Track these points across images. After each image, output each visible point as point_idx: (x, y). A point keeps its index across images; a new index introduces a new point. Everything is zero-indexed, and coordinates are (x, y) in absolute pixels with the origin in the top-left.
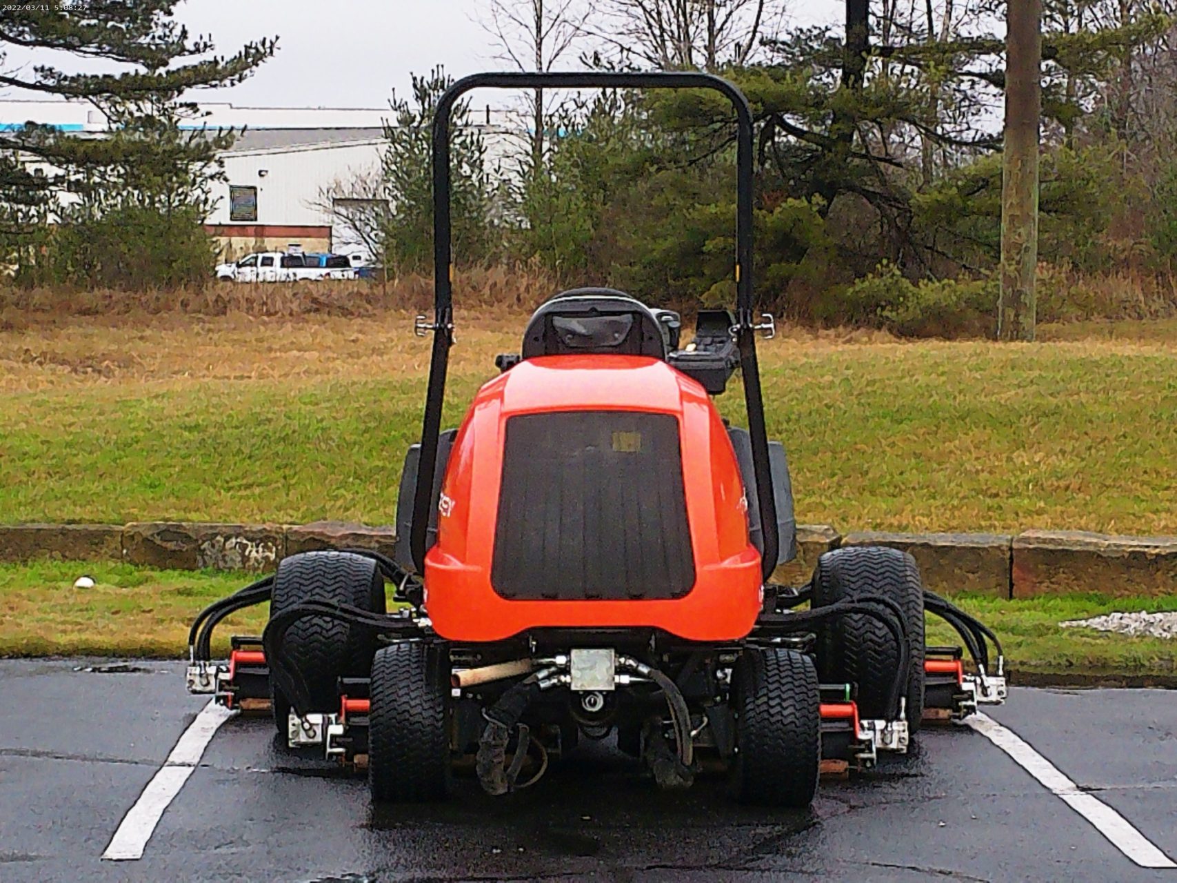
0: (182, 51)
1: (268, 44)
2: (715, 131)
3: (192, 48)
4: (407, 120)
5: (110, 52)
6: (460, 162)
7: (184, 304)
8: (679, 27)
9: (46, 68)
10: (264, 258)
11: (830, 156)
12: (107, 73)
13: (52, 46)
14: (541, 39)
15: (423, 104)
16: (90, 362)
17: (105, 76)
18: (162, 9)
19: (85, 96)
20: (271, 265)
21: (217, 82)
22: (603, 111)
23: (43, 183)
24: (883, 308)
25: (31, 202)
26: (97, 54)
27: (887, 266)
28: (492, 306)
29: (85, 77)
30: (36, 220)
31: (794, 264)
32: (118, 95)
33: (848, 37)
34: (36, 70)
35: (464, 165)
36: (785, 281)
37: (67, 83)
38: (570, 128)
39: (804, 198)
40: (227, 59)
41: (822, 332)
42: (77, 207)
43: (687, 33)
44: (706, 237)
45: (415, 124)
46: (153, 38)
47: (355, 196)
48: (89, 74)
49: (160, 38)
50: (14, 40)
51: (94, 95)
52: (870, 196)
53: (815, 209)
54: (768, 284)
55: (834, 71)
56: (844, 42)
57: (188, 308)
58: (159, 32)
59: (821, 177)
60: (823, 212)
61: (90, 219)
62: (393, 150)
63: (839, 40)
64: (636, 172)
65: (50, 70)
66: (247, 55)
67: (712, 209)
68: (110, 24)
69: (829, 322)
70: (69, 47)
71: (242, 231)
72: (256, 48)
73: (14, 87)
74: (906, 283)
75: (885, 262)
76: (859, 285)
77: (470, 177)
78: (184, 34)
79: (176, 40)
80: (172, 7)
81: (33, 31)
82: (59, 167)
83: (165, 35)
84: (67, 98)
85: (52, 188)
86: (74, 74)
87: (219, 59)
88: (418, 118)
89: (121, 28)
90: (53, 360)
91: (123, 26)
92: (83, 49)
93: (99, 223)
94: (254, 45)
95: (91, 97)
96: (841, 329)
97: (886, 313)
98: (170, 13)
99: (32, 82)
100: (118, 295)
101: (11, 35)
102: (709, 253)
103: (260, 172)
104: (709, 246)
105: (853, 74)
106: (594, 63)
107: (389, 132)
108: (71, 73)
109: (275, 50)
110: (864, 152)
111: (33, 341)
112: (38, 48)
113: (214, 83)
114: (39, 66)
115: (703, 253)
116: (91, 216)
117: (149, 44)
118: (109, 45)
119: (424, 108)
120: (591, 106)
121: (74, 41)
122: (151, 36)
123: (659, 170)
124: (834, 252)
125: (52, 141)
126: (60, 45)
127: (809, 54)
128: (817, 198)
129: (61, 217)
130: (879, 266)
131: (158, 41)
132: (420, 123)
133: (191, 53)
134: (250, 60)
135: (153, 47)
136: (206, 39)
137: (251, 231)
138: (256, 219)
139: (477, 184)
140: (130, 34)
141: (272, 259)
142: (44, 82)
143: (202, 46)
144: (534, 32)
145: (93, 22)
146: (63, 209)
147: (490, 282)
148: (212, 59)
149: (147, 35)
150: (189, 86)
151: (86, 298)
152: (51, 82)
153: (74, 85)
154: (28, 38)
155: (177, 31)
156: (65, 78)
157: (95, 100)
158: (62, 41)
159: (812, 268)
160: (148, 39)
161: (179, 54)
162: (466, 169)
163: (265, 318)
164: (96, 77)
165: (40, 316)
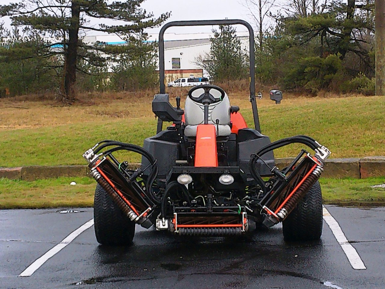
0: (144, 17)
1: (168, 14)
2: (309, 34)
3: (147, 16)
4: (217, 35)
5: (122, 19)
6: (233, 48)
7: (148, 95)
8: (302, 2)
9: (103, 24)
10: (182, 80)
11: (343, 41)
12: (121, 25)
13: (105, 18)
14: (261, 8)
15: (222, 30)
16: (116, 114)
17: (120, 26)
18: (137, 5)
19: (114, 32)
20: (185, 82)
21: (153, 26)
22: (278, 30)
23: (104, 60)
24: (360, 88)
25: (102, 66)
26: (119, 19)
27: (361, 74)
28: (241, 91)
29: (114, 26)
30: (104, 71)
31: (333, 75)
32: (124, 31)
33: (348, 3)
34: (100, 25)
35: (235, 48)
36: (330, 80)
37: (109, 29)
38: (268, 36)
39: (335, 54)
40: (157, 19)
41: (342, 95)
42: (119, 66)
43: (305, 5)
44: (306, 67)
45: (219, 37)
46: (136, 13)
47: (206, 60)
48: (115, 26)
49: (138, 14)
50: (94, 16)
51: (117, 32)
52: (356, 52)
53: (338, 57)
54: (325, 81)
55: (344, 14)
56: (347, 4)
57: (149, 96)
58: (137, 12)
59: (341, 47)
60: (341, 58)
61: (122, 70)
62: (213, 45)
63: (346, 4)
64: (283, 49)
65: (104, 25)
66: (162, 17)
67: (307, 59)
68: (123, 10)
69: (344, 92)
70: (110, 17)
71: (176, 72)
72: (165, 15)
73: (93, 30)
74: (367, 79)
75: (360, 72)
76: (354, 80)
77: (237, 52)
78: (145, 12)
79: (143, 14)
80: (140, 4)
81: (99, 13)
82: (108, 54)
83: (139, 13)
84: (109, 33)
85: (107, 61)
86: (111, 26)
87: (154, 19)
88: (220, 35)
89: (126, 11)
90: (105, 114)
91: (127, 10)
92: (115, 18)
93: (126, 72)
94: (164, 14)
95: (116, 32)
96: (348, 94)
97: (361, 88)
98: (139, 6)
99: (99, 28)
100: (128, 93)
101: (93, 15)
102: (306, 72)
103: (181, 53)
104: (306, 70)
105: (350, 14)
106: (270, 15)
107: (212, 40)
108: (110, 26)
109: (170, 15)
110: (354, 39)
111: (100, 108)
112: (101, 18)
113: (152, 27)
114: (100, 24)
115: (304, 72)
116: (123, 69)
117: (134, 16)
118: (122, 16)
119: (222, 31)
120: (275, 29)
121: (112, 15)
122: (135, 13)
123: (290, 47)
124: (345, 71)
125: (104, 47)
126: (107, 17)
127: (336, 9)
128: (339, 54)
129: (114, 70)
130: (359, 74)
131: (137, 14)
132: (221, 36)
133: (147, 18)
134: (163, 19)
135: (136, 16)
136: (151, 13)
137: (179, 71)
138: (180, 68)
139: (239, 54)
140: (129, 13)
141: (185, 80)
142: (102, 28)
143: (150, 16)
144: (259, 6)
145: (118, 10)
146: (114, 67)
147: (241, 84)
148: (152, 19)
149: (134, 13)
150: (145, 28)
151: (119, 94)
152: (104, 28)
153: (111, 29)
154: (98, 15)
155: (143, 11)
156: (108, 27)
157: (117, 33)
158: (108, 16)
159: (338, 76)
160: (134, 14)
161: (144, 18)
162: (235, 50)
163: (172, 98)
164: (117, 26)
165: (104, 100)
